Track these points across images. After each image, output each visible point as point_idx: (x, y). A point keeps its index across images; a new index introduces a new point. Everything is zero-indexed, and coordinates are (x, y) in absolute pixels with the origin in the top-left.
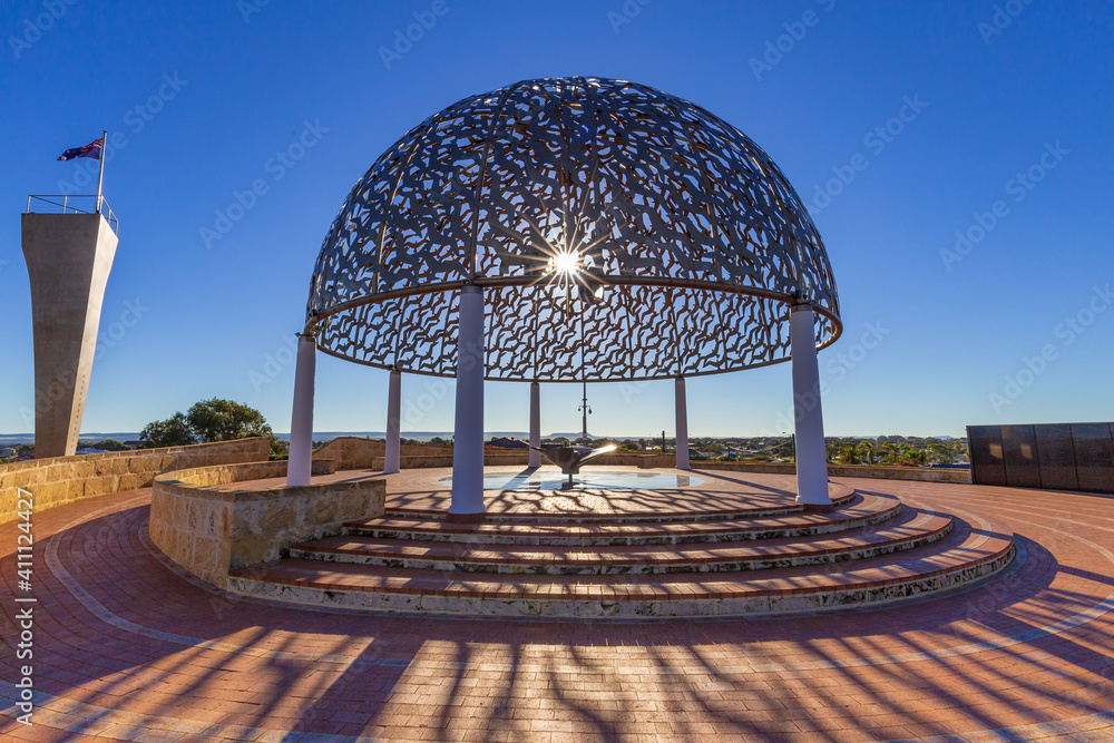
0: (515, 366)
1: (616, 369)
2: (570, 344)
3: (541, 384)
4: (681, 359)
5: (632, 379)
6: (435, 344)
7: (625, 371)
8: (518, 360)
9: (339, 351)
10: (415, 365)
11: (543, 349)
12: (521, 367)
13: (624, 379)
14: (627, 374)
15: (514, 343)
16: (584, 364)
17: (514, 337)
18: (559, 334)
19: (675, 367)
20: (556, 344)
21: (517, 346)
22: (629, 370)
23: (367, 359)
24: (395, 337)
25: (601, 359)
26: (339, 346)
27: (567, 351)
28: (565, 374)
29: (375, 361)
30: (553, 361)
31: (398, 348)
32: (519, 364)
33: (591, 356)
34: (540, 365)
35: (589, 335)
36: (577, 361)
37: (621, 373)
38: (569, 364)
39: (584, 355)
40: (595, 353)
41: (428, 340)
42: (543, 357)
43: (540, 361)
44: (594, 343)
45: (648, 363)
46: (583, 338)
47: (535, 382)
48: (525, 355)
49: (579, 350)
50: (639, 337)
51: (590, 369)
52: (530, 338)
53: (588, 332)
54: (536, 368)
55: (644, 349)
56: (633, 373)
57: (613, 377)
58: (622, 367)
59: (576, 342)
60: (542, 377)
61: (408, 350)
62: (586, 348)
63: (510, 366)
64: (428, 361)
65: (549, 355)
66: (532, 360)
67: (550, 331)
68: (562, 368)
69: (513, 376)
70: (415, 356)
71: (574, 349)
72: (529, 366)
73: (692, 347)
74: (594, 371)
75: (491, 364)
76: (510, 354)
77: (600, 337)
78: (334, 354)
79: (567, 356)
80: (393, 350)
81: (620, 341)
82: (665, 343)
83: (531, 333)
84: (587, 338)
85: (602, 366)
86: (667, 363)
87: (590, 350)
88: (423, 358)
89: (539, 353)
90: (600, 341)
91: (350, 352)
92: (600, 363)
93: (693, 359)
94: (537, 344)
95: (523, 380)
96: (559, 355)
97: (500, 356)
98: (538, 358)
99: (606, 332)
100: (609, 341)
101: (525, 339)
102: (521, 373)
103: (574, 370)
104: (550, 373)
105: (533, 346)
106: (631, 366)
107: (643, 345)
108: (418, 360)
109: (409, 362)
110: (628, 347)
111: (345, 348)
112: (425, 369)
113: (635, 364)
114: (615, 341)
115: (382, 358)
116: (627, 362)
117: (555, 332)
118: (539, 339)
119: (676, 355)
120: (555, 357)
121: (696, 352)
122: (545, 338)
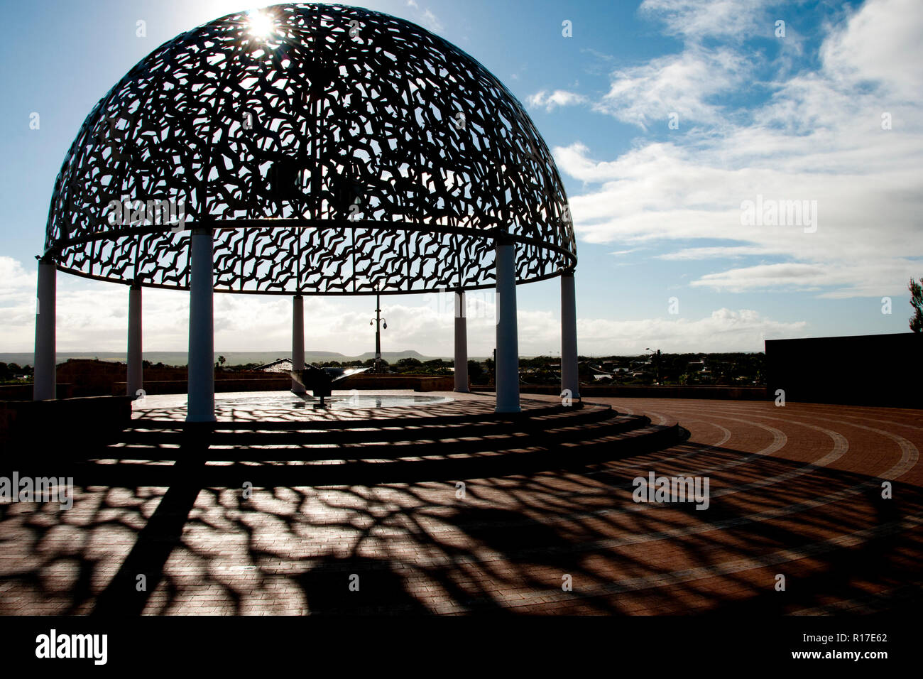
0: (274, 277)
1: (393, 280)
2: (339, 251)
3: (305, 297)
4: (461, 270)
5: (409, 291)
6: (180, 253)
7: (401, 282)
8: (277, 269)
9: (75, 268)
10: (158, 278)
11: (307, 257)
12: (282, 278)
13: (400, 292)
14: (404, 287)
15: (273, 250)
16: (355, 274)
17: (273, 243)
18: (327, 239)
19: (455, 279)
20: (323, 251)
21: (276, 254)
22: (406, 281)
23: (104, 275)
24: (135, 248)
25: (375, 268)
26: (75, 263)
27: (335, 259)
28: (334, 285)
29: (113, 276)
30: (319, 270)
31: (138, 260)
32: (279, 274)
33: (363, 265)
34: (304, 275)
35: (361, 240)
36: (347, 271)
37: (398, 284)
38: (338, 275)
39: (355, 263)
40: (368, 262)
41: (172, 249)
42: (308, 265)
43: (304, 271)
44: (367, 250)
45: (427, 273)
46: (354, 243)
47: (298, 296)
48: (287, 263)
49: (350, 258)
50: (418, 243)
51: (362, 280)
52: (291, 244)
53: (360, 237)
54: (299, 278)
55: (423, 258)
56: (410, 285)
57: (389, 289)
58: (398, 278)
59: (346, 248)
60: (307, 290)
61: (149, 261)
62: (358, 255)
63: (269, 277)
64: (172, 273)
65: (315, 264)
66: (294, 269)
67: (316, 237)
68: (329, 279)
69: (272, 289)
70: (158, 268)
71: (343, 257)
72: (291, 277)
73: (472, 257)
74: (367, 282)
75: (246, 274)
76: (268, 263)
77: (373, 243)
78: (70, 271)
79: (335, 265)
80: (133, 261)
81: (396, 248)
82: (445, 251)
83: (293, 238)
84: (359, 244)
85: (376, 276)
86: (447, 274)
87: (363, 258)
88: (166, 270)
89: (303, 261)
90: (374, 248)
91: (85, 269)
92: (374, 273)
93: (474, 271)
94: (300, 252)
95: (284, 293)
96: (326, 263)
97: (257, 265)
98: (302, 268)
99: (380, 237)
100: (384, 247)
101: (286, 245)
102: (282, 284)
103: (344, 281)
104: (316, 285)
105: (296, 253)
106: (408, 277)
107: (422, 253)
108: (160, 272)
109: (151, 275)
110: (405, 255)
111: (80, 264)
112: (169, 283)
113: (413, 274)
114: (391, 248)
115: (120, 272)
116: (404, 272)
117: (322, 237)
118: (303, 245)
119: (456, 265)
120: (321, 266)
121: (476, 263)
122: (310, 244)
